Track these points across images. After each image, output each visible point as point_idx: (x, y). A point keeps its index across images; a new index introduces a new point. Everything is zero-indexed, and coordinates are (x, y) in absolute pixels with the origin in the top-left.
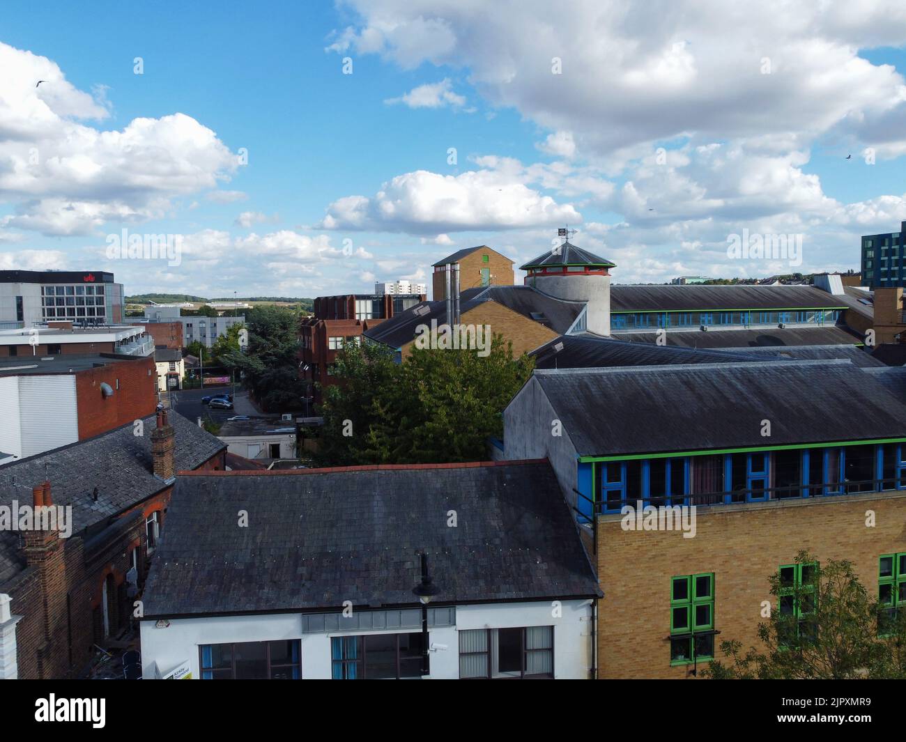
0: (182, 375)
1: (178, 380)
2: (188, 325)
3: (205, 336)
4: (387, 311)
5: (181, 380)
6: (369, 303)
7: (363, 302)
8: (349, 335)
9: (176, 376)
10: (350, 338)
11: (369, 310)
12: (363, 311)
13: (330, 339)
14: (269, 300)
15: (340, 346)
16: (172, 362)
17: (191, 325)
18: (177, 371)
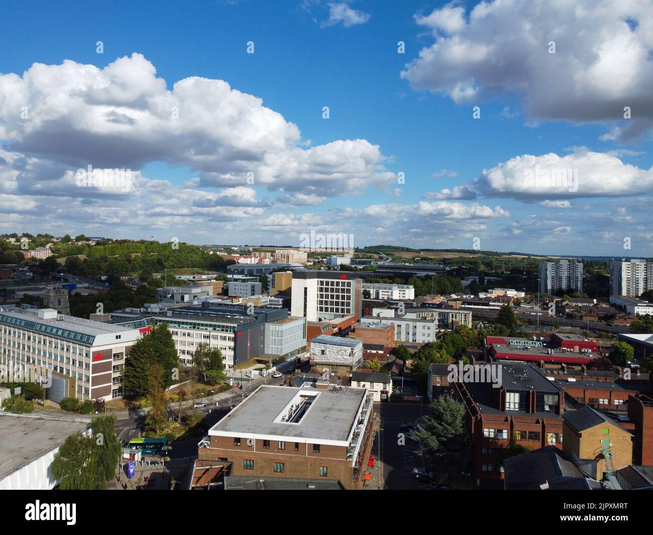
0: (390, 392)
1: (387, 396)
2: (398, 325)
3: (408, 334)
4: (531, 404)
5: (389, 396)
6: (517, 395)
7: (512, 394)
8: (500, 428)
9: (387, 393)
10: (500, 431)
11: (517, 400)
12: (512, 401)
13: (485, 430)
14: (459, 251)
15: (492, 435)
16: (385, 383)
17: (400, 326)
18: (387, 389)
